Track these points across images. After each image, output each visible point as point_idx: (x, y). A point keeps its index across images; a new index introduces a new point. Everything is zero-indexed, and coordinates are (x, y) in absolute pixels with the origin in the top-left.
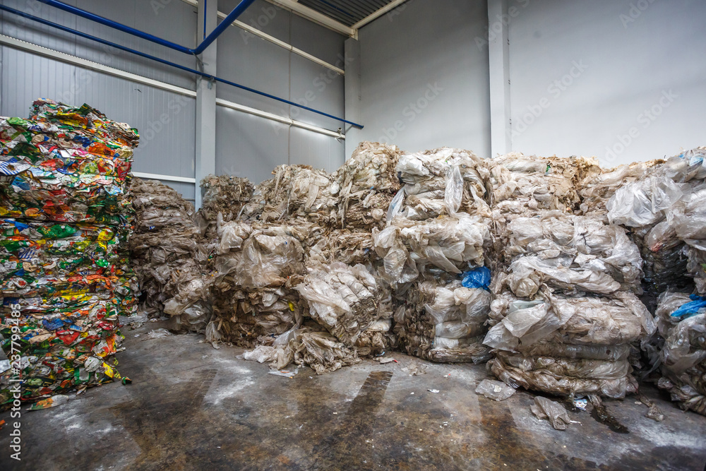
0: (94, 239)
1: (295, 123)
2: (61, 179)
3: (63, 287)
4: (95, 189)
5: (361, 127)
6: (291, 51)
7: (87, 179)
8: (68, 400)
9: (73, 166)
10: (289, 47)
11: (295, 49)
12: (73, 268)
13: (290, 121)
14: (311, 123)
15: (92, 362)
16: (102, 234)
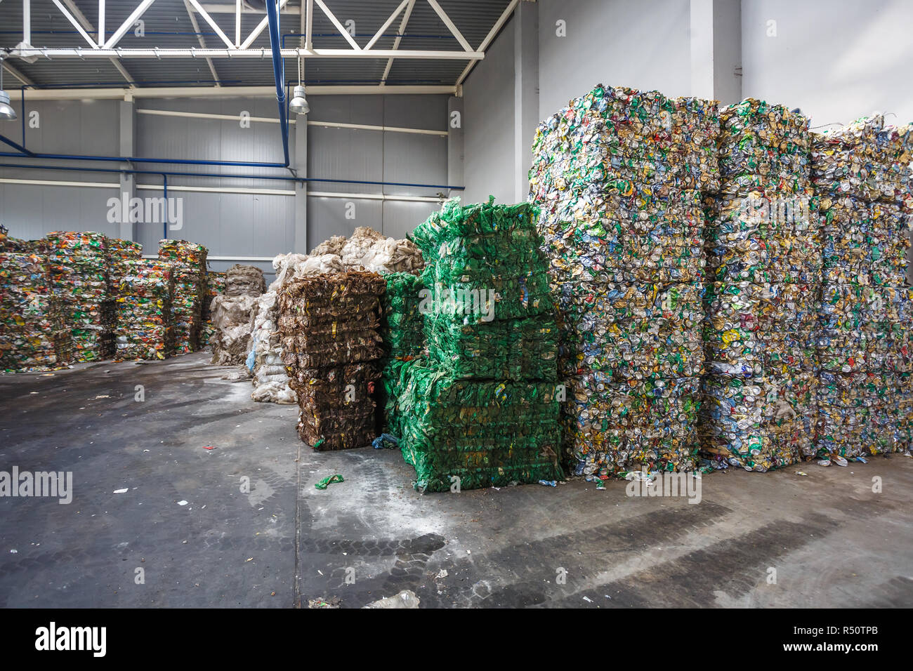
0: (156, 303)
1: (387, 197)
2: (143, 281)
3: (146, 321)
4: (154, 284)
5: (463, 189)
6: (384, 131)
7: (151, 280)
8: (145, 364)
9: (147, 276)
10: (381, 128)
11: (387, 129)
12: (149, 314)
13: (382, 197)
14: (408, 194)
15: (152, 350)
16: (159, 301)
